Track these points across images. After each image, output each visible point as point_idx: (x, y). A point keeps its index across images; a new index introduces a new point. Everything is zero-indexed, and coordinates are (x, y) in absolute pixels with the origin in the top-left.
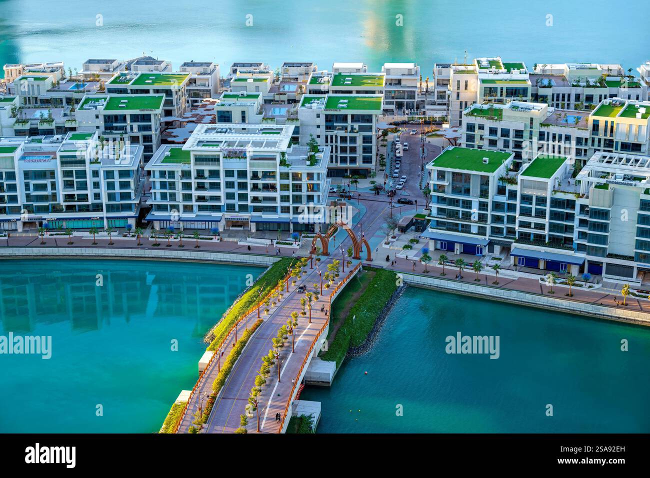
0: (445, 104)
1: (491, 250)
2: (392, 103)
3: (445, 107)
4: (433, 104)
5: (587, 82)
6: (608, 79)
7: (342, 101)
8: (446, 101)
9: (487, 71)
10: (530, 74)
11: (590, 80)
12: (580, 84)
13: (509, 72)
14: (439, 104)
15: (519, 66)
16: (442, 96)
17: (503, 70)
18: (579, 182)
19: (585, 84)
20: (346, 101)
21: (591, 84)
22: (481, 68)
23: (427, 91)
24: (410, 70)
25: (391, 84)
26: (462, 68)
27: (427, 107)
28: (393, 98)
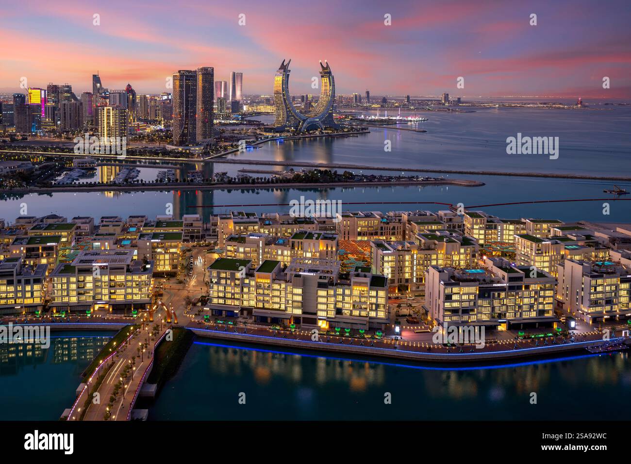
0: (216, 236)
1: (242, 314)
2: (188, 236)
3: (216, 237)
4: (210, 235)
5: (288, 222)
6: (298, 220)
7: (161, 235)
8: (216, 234)
9: (237, 217)
10: (259, 219)
11: (289, 221)
12: (285, 223)
13: (248, 218)
14: (213, 236)
15: (253, 215)
16: (214, 231)
17: (246, 217)
18: (286, 274)
19: (287, 223)
20: (163, 235)
21: (290, 223)
22: (234, 216)
23: (207, 229)
24: (197, 218)
25: (187, 226)
26: (224, 216)
27: (207, 237)
28: (188, 233)
